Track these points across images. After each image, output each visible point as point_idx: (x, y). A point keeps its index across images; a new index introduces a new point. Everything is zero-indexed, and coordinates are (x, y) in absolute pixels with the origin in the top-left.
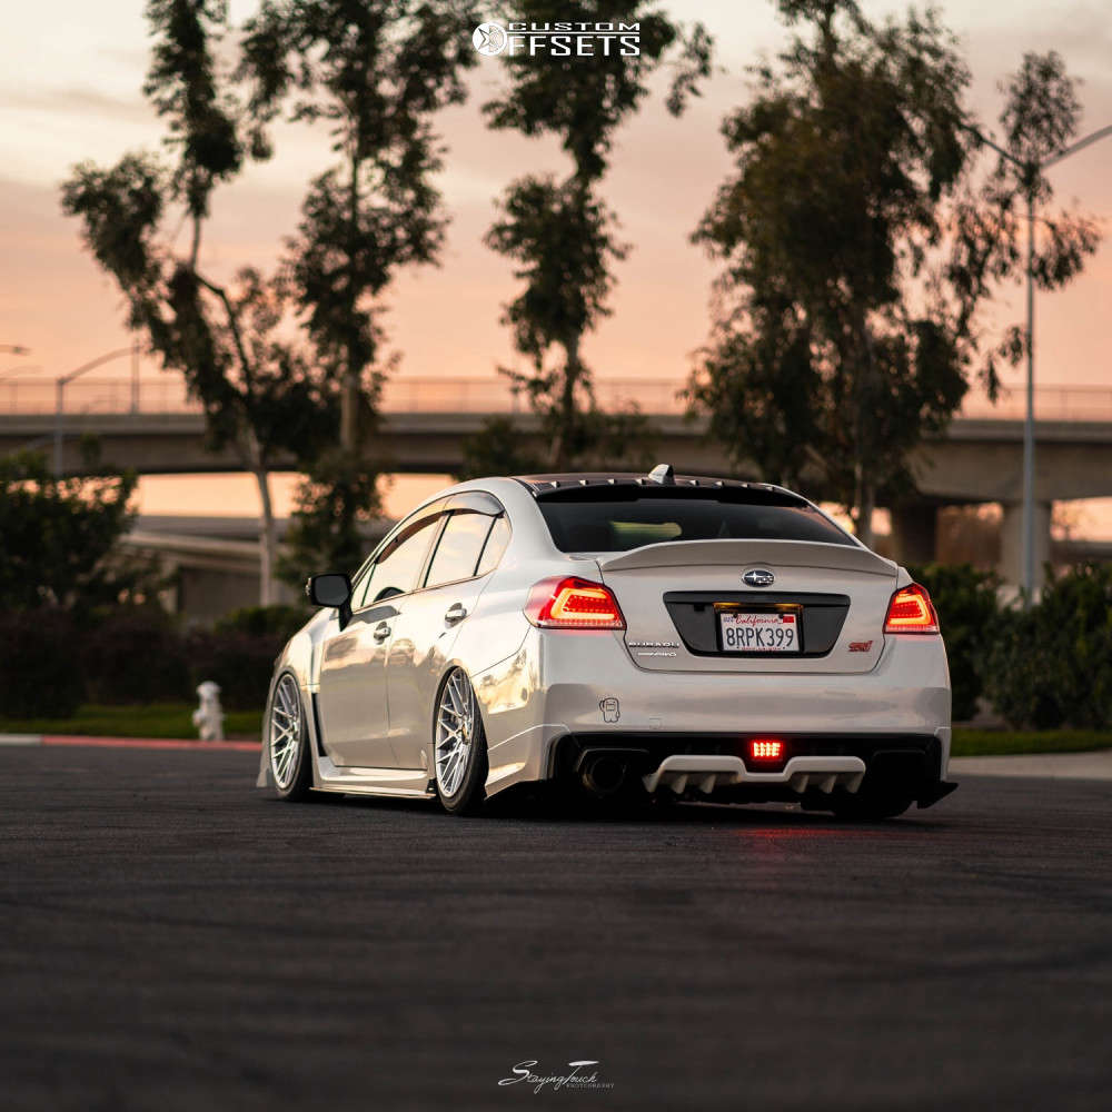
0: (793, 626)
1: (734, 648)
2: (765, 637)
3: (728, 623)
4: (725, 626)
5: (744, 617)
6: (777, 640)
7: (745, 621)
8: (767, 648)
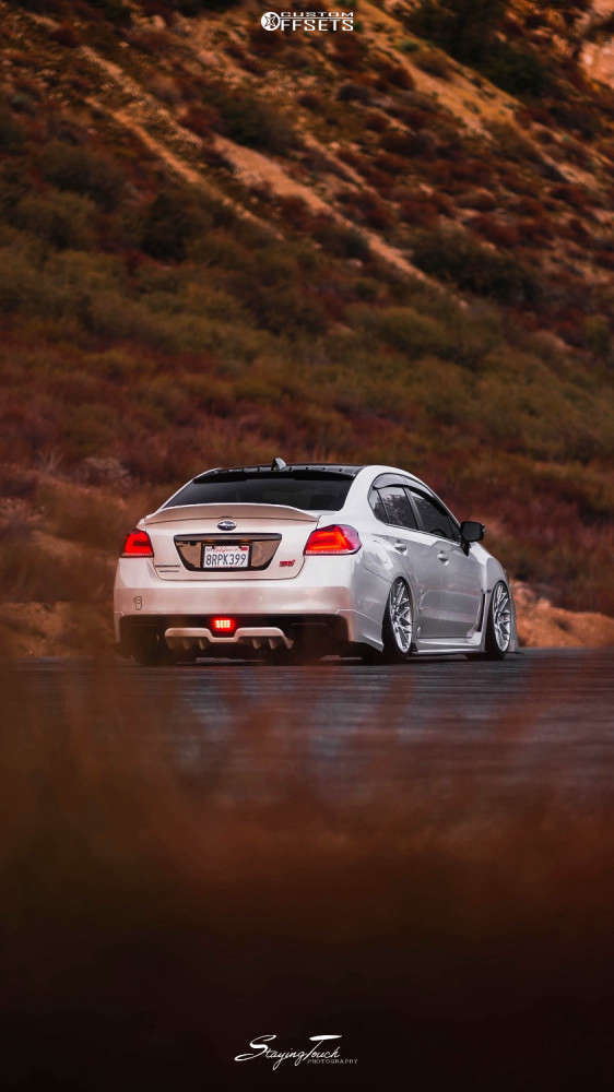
0: (246, 553)
1: (211, 566)
2: (229, 559)
3: (209, 551)
4: (207, 553)
5: (219, 548)
6: (235, 561)
7: (220, 550)
8: (229, 566)
